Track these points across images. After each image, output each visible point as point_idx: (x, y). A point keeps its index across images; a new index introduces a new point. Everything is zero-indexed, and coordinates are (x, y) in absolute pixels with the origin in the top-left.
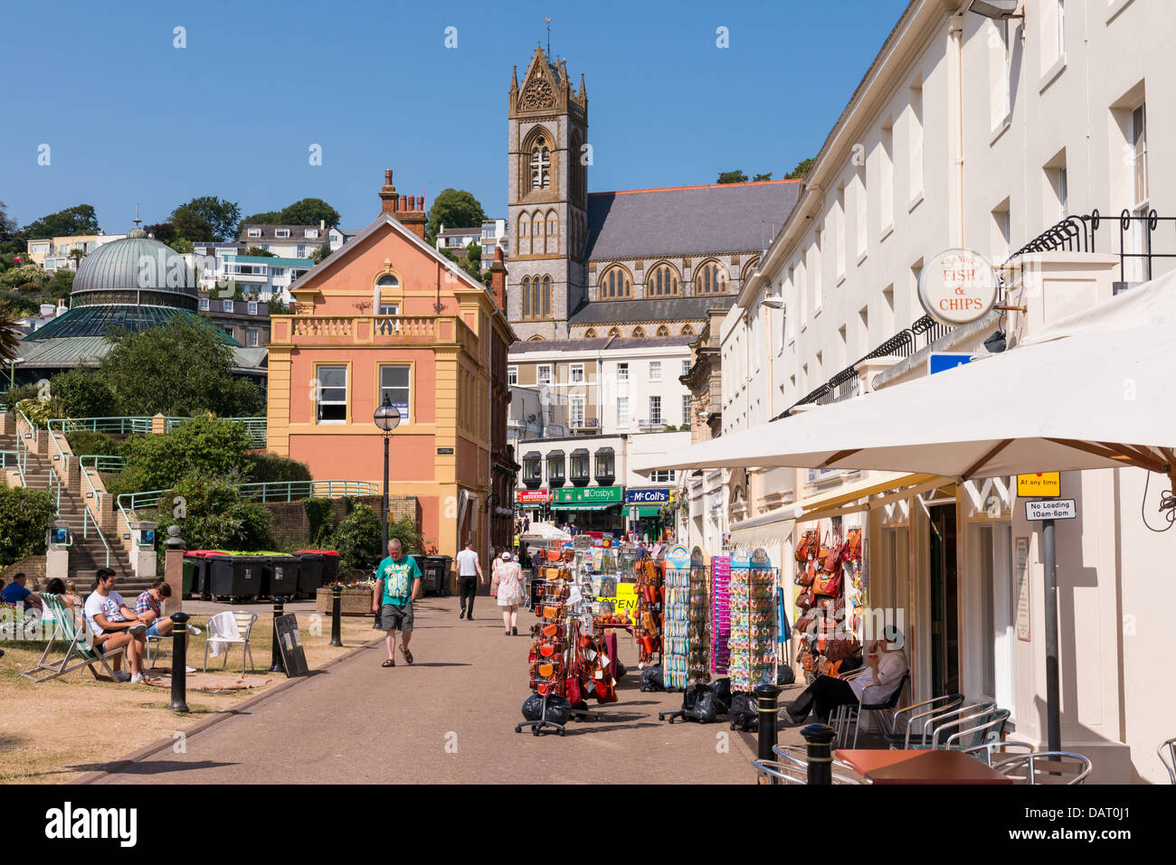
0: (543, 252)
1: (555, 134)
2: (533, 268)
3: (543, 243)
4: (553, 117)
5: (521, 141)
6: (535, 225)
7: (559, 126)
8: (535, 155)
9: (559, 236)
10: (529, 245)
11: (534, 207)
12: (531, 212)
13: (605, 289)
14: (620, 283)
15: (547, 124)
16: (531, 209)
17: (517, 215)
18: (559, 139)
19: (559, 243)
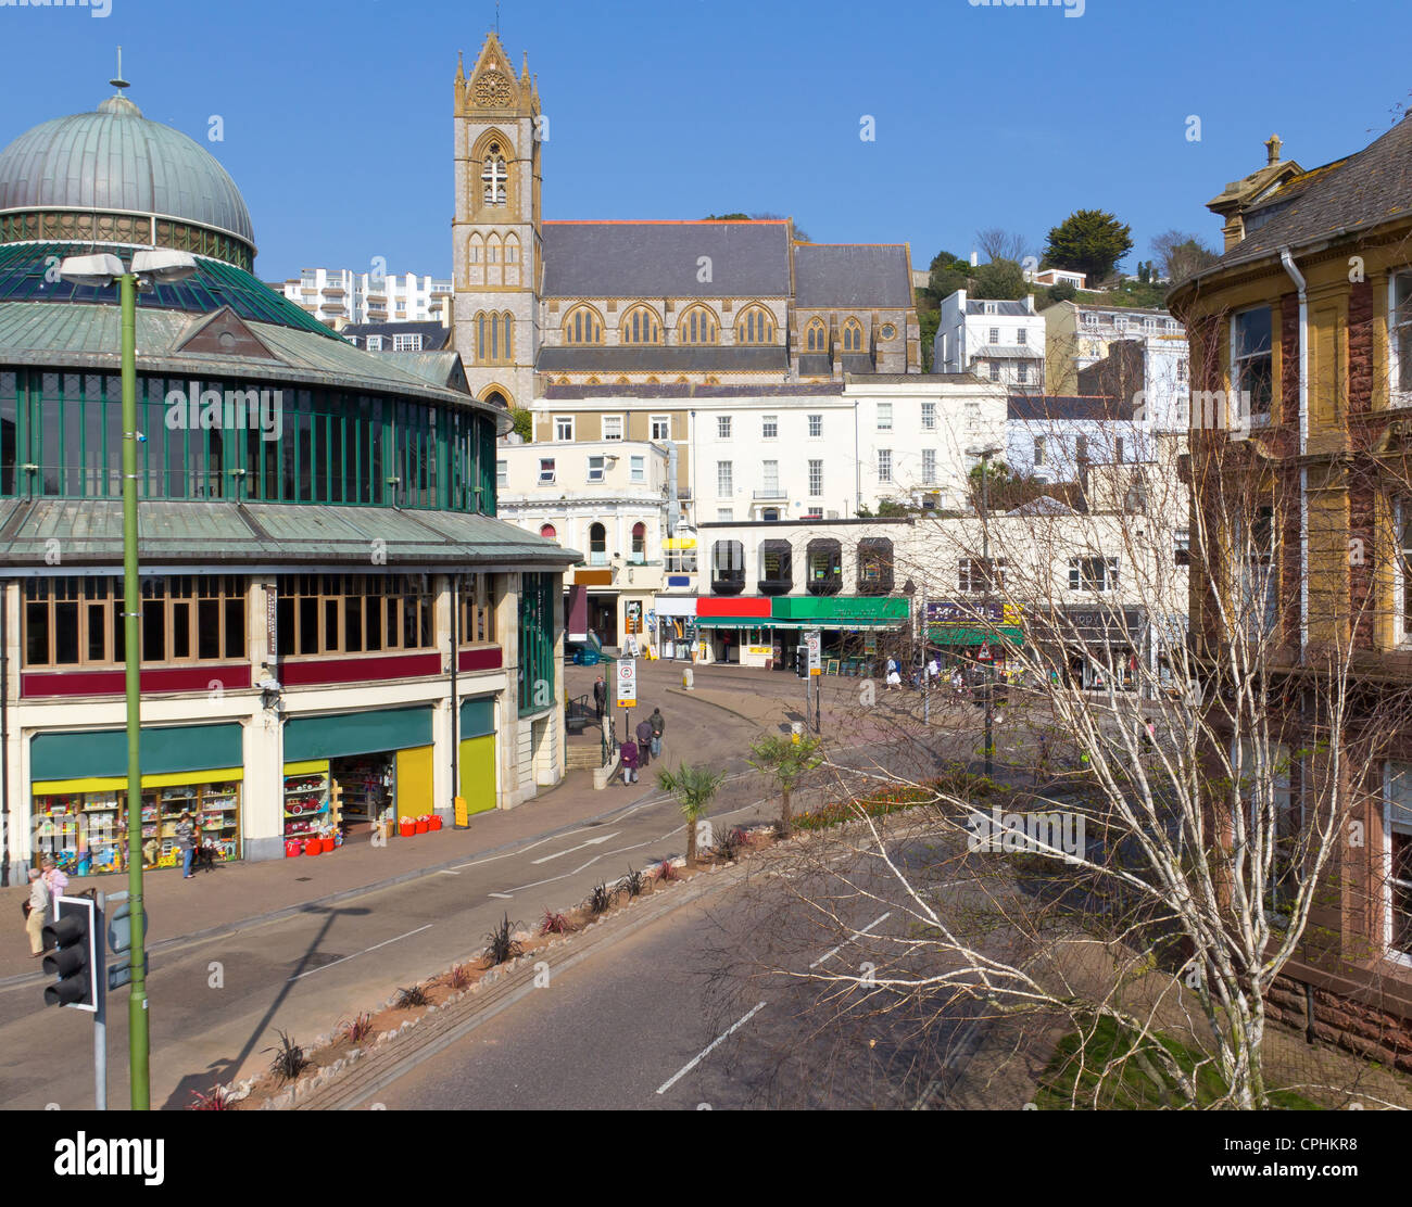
0: (500, 283)
1: (515, 141)
2: (490, 302)
3: (500, 272)
4: (514, 120)
5: (470, 146)
6: (490, 250)
7: (520, 131)
8: (486, 165)
9: (521, 265)
10: (482, 273)
11: (490, 228)
12: (485, 234)
13: (569, 333)
14: (589, 327)
15: (503, 127)
16: (484, 229)
17: (466, 236)
18: (520, 147)
19: (521, 274)
